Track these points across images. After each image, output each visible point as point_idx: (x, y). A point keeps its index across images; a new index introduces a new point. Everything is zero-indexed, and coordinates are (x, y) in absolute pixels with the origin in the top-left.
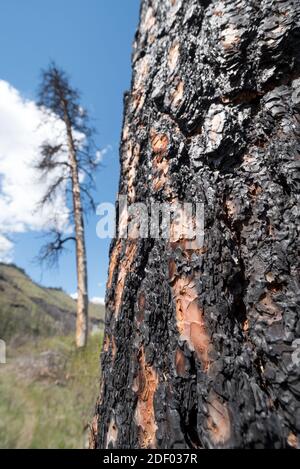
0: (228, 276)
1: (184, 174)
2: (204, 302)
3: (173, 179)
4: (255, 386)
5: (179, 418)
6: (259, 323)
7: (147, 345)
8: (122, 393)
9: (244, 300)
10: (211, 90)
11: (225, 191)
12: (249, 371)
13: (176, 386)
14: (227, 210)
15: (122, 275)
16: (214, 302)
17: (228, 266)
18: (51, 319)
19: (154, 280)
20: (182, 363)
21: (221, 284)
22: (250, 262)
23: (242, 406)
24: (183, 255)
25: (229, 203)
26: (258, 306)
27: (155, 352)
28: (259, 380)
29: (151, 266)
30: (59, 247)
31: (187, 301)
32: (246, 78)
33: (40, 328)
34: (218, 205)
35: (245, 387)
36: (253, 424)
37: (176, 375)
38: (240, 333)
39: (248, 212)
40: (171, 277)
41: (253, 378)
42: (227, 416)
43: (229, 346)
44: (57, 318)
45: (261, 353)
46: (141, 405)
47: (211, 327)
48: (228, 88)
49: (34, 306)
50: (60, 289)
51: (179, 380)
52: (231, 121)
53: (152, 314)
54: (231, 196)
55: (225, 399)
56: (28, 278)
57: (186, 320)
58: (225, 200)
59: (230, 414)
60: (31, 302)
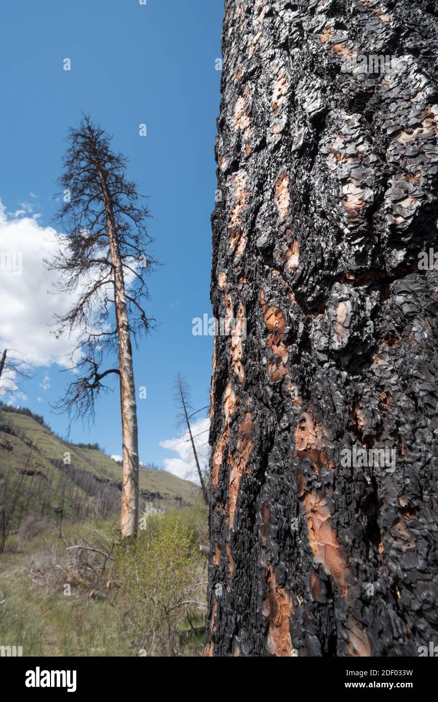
0: (361, 497)
1: (306, 365)
2: (338, 523)
3: (294, 372)
4: (392, 613)
5: (319, 644)
6: (393, 549)
7: (276, 565)
8: (246, 617)
9: (378, 522)
10: (334, 263)
11: (354, 398)
12: (385, 597)
13: (313, 611)
14: (356, 419)
15: (235, 475)
16: (348, 524)
17: (360, 487)
18: (81, 493)
19: (279, 489)
20: (317, 586)
21: (354, 505)
22: (383, 482)
23: (381, 632)
24: (312, 467)
25: (359, 412)
26: (392, 531)
27: (286, 572)
28: (396, 606)
29: (273, 472)
30: (96, 385)
31: (319, 520)
32: (373, 256)
33: (66, 507)
34: (347, 415)
35: (383, 614)
36: (392, 650)
37: (312, 599)
38: (375, 557)
39: (379, 427)
40: (299, 491)
41: (390, 605)
42: (367, 643)
43: (365, 571)
44: (90, 491)
45: (397, 579)
46: (273, 631)
47: (346, 551)
48: (353, 264)
49: (57, 472)
50: (96, 447)
51: (316, 604)
52: (359, 314)
53: (281, 529)
54: (361, 405)
55: (365, 625)
56: (48, 431)
57: (320, 540)
58: (354, 407)
59: (370, 640)
60: (51, 467)
